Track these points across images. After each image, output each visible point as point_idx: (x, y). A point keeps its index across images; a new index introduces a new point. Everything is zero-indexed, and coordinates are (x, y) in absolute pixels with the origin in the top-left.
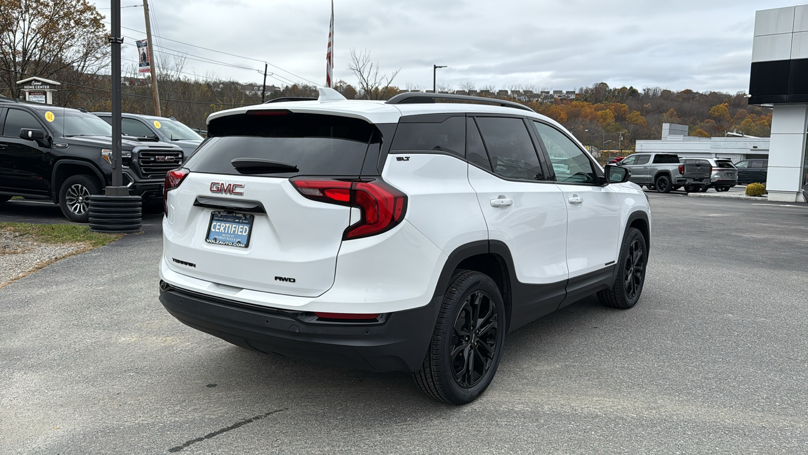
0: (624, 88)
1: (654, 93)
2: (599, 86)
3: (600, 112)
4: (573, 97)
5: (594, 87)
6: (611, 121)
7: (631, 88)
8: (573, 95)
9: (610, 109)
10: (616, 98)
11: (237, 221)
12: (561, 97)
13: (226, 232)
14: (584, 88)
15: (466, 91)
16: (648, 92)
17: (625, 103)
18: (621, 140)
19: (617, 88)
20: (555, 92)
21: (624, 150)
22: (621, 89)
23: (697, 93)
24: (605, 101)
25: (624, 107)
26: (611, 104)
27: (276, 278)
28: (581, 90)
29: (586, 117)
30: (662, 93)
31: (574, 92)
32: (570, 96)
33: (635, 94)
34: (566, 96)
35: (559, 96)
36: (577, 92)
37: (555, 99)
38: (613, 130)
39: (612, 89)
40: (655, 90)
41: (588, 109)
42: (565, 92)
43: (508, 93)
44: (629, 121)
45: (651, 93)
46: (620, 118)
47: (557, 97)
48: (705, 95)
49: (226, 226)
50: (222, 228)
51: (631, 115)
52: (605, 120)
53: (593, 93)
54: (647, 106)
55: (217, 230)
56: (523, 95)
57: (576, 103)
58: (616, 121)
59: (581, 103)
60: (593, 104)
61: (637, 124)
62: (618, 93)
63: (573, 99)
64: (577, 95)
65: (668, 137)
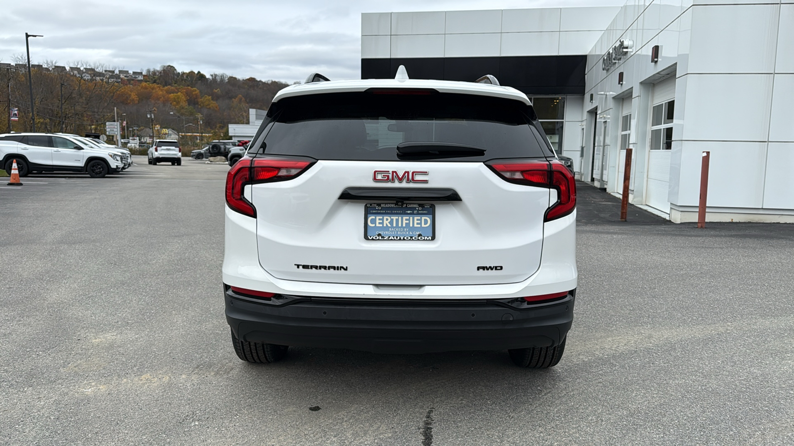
0: (192, 73)
1: (221, 79)
2: (167, 68)
3: (172, 94)
4: (140, 78)
5: (162, 69)
6: (184, 104)
7: (199, 72)
8: (140, 76)
9: (181, 93)
10: (185, 82)
11: (409, 212)
12: (128, 77)
13: (394, 225)
14: (152, 70)
15: (12, 64)
16: (215, 77)
17: (195, 87)
18: (200, 124)
19: (185, 72)
20: (120, 72)
21: (204, 133)
22: (189, 73)
23: (260, 81)
24: (175, 84)
25: (196, 91)
26: (182, 88)
27: (479, 268)
28: (149, 71)
29: (158, 99)
30: (228, 79)
31: (141, 73)
32: (137, 76)
33: (203, 79)
34: (133, 76)
35: (125, 77)
36: (144, 73)
37: (122, 79)
38: (187, 113)
39: (180, 72)
40: (222, 76)
41: (159, 91)
42: (132, 73)
43: (65, 69)
44: (202, 105)
45: (218, 79)
46: (193, 101)
47: (123, 77)
48: (267, 84)
49: (392, 220)
50: (385, 222)
51: (202, 100)
52: (178, 103)
53: (161, 76)
54: (216, 91)
55: (378, 225)
56: (85, 72)
57: (145, 85)
58: (189, 105)
59: (151, 85)
60: (164, 87)
61: (210, 108)
62: (187, 77)
63: (141, 80)
64: (144, 76)
65: (256, 122)
